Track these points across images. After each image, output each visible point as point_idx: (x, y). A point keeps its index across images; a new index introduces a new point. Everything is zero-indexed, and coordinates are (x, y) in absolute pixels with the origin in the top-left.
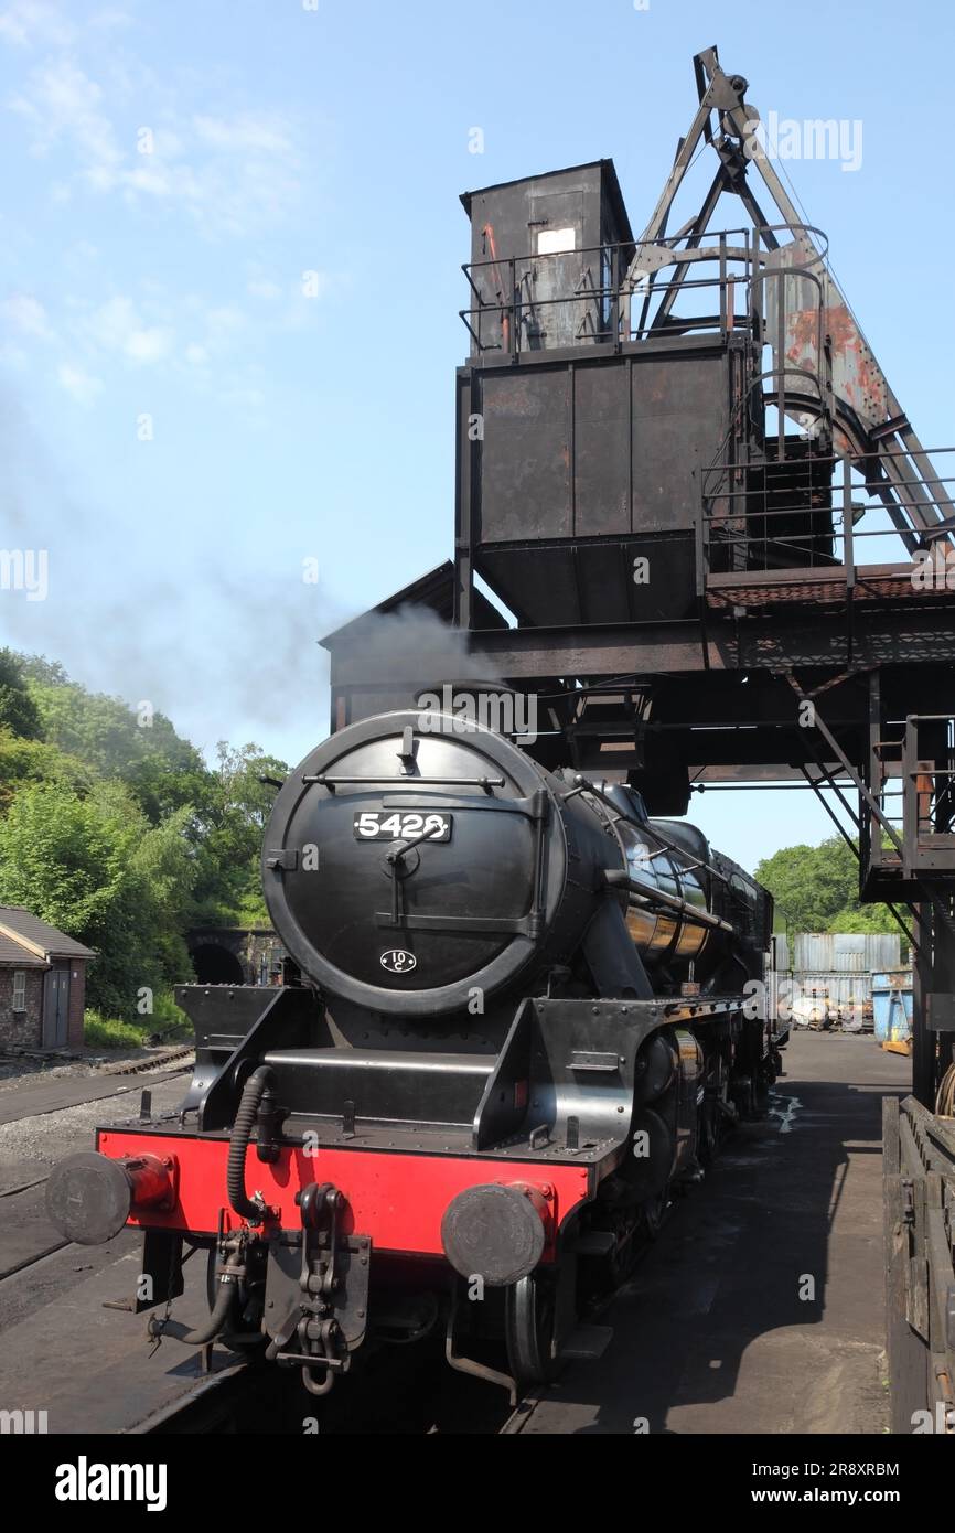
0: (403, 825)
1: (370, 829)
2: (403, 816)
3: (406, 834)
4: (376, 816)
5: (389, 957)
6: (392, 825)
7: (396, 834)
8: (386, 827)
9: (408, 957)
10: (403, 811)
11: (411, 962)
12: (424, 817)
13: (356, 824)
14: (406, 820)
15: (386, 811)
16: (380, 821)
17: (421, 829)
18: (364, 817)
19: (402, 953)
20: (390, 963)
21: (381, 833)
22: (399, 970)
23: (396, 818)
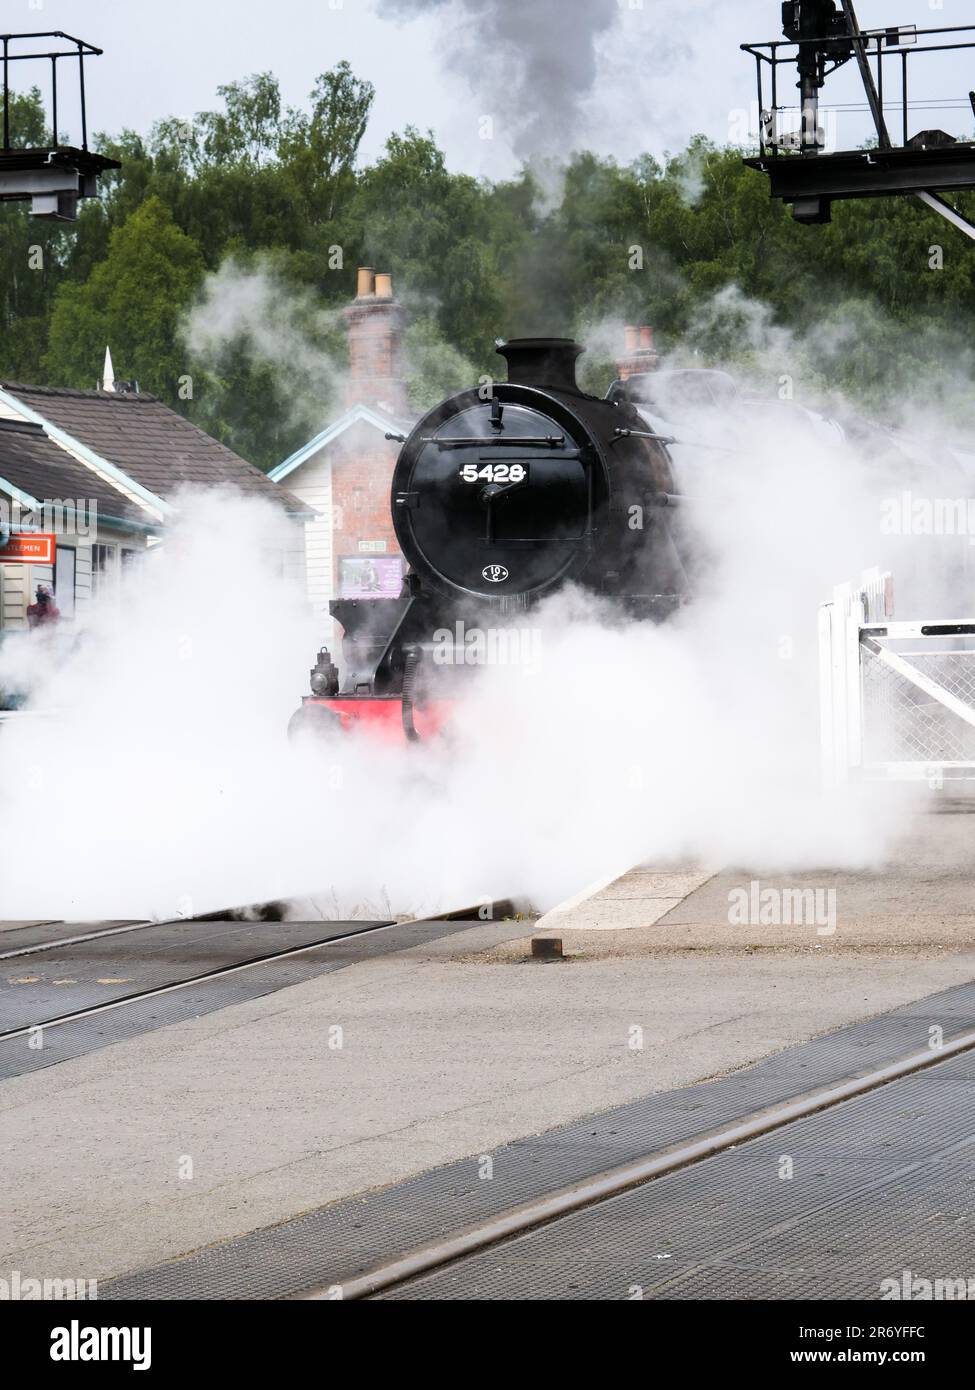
0: (494, 473)
1: (471, 476)
2: (494, 466)
3: (496, 479)
4: (475, 467)
5: (489, 571)
6: (487, 473)
7: (490, 480)
8: (482, 474)
9: (502, 570)
10: (493, 462)
11: (504, 573)
12: (509, 466)
13: (461, 473)
14: (496, 469)
15: (482, 462)
16: (478, 470)
17: (507, 476)
18: (467, 467)
19: (498, 567)
20: (490, 575)
21: (479, 480)
22: (496, 580)
23: (489, 467)
